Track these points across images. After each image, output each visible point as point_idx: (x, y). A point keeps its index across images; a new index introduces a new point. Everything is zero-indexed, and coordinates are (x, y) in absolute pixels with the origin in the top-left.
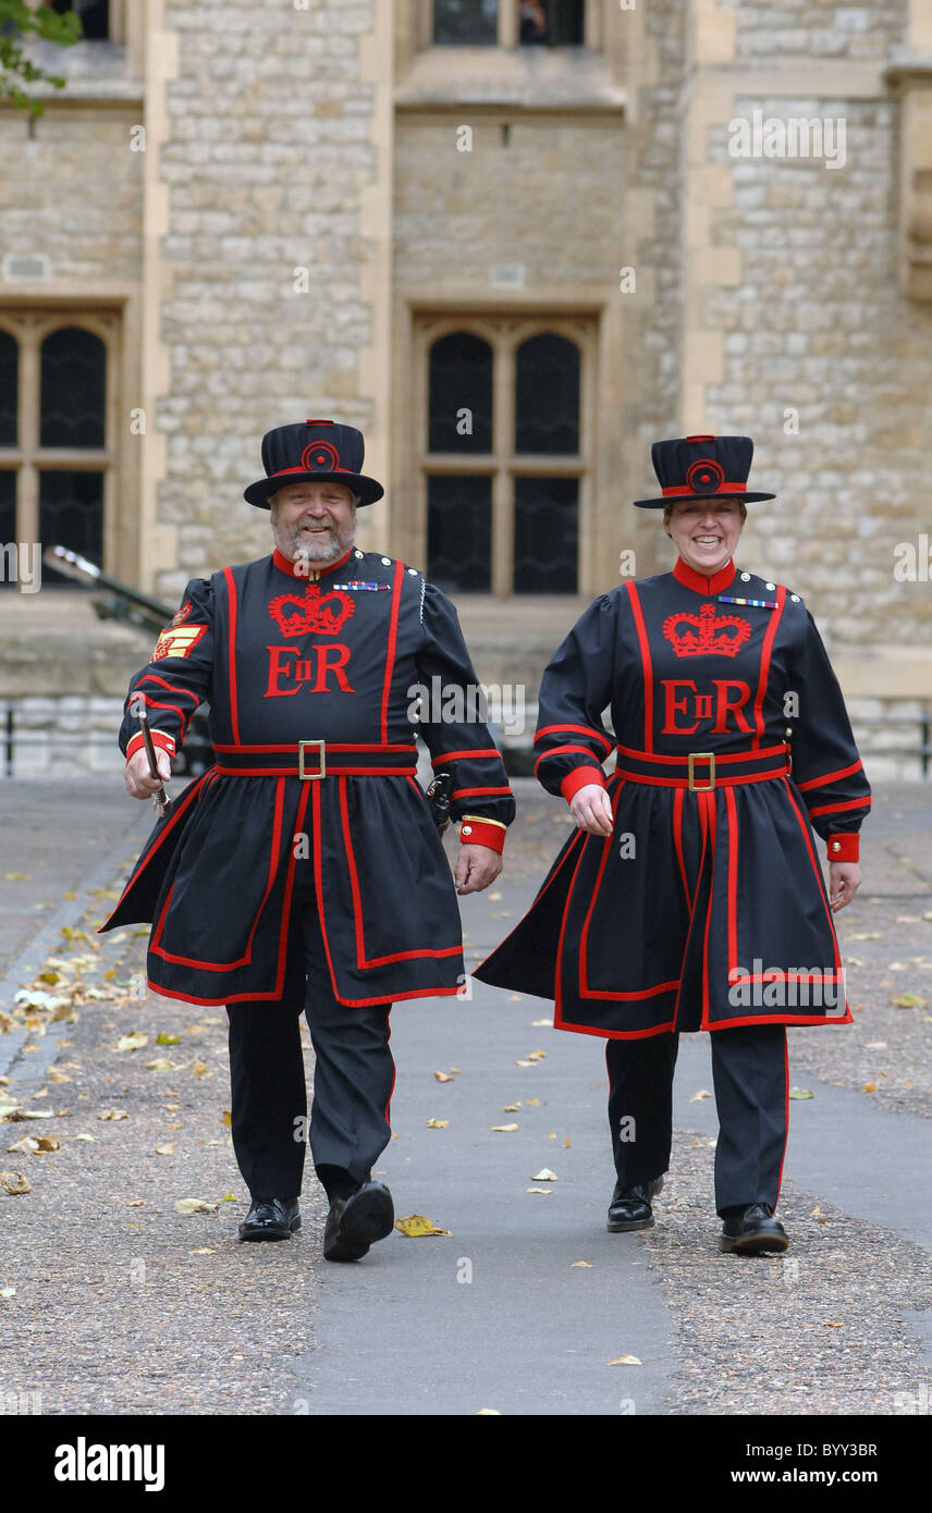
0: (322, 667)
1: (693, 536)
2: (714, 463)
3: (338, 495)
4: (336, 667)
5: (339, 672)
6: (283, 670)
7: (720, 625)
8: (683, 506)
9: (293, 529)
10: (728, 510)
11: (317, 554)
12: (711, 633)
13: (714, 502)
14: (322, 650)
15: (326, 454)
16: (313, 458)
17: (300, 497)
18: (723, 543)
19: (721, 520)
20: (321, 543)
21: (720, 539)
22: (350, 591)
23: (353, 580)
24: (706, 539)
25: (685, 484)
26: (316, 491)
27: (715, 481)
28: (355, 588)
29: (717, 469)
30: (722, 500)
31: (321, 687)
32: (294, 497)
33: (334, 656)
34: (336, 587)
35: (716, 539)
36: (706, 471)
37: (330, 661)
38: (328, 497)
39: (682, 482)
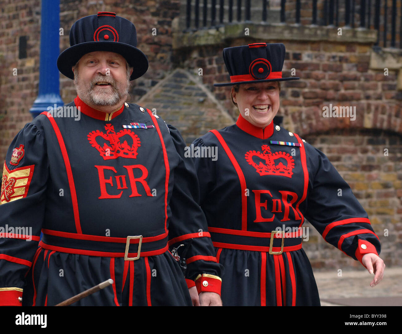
0: (133, 181)
1: (253, 104)
2: (266, 60)
3: (117, 61)
4: (141, 180)
5: (145, 184)
6: (108, 181)
7: (276, 157)
8: (246, 87)
9: (89, 85)
10: (274, 88)
11: (104, 101)
12: (273, 162)
13: (266, 85)
14: (130, 169)
15: (110, 33)
16: (101, 36)
17: (92, 62)
18: (270, 109)
19: (270, 95)
20: (107, 93)
21: (269, 106)
22: (133, 129)
23: (132, 122)
24: (262, 107)
25: (248, 73)
26: (103, 57)
27: (267, 71)
28: (135, 127)
29: (268, 64)
30: (270, 83)
31: (135, 193)
32: (88, 63)
33: (137, 173)
34: (125, 126)
35: (267, 106)
36: (261, 65)
37: (136, 176)
38: (110, 63)
39: (246, 72)
